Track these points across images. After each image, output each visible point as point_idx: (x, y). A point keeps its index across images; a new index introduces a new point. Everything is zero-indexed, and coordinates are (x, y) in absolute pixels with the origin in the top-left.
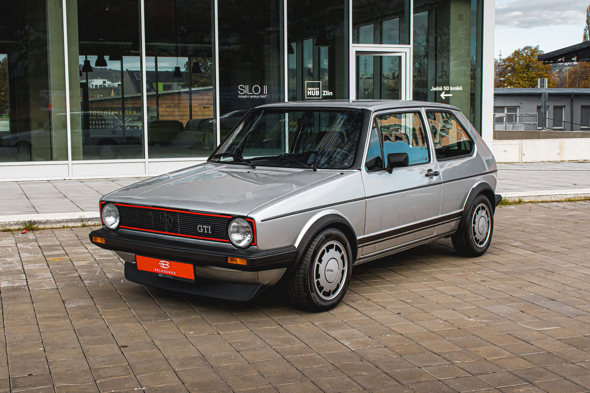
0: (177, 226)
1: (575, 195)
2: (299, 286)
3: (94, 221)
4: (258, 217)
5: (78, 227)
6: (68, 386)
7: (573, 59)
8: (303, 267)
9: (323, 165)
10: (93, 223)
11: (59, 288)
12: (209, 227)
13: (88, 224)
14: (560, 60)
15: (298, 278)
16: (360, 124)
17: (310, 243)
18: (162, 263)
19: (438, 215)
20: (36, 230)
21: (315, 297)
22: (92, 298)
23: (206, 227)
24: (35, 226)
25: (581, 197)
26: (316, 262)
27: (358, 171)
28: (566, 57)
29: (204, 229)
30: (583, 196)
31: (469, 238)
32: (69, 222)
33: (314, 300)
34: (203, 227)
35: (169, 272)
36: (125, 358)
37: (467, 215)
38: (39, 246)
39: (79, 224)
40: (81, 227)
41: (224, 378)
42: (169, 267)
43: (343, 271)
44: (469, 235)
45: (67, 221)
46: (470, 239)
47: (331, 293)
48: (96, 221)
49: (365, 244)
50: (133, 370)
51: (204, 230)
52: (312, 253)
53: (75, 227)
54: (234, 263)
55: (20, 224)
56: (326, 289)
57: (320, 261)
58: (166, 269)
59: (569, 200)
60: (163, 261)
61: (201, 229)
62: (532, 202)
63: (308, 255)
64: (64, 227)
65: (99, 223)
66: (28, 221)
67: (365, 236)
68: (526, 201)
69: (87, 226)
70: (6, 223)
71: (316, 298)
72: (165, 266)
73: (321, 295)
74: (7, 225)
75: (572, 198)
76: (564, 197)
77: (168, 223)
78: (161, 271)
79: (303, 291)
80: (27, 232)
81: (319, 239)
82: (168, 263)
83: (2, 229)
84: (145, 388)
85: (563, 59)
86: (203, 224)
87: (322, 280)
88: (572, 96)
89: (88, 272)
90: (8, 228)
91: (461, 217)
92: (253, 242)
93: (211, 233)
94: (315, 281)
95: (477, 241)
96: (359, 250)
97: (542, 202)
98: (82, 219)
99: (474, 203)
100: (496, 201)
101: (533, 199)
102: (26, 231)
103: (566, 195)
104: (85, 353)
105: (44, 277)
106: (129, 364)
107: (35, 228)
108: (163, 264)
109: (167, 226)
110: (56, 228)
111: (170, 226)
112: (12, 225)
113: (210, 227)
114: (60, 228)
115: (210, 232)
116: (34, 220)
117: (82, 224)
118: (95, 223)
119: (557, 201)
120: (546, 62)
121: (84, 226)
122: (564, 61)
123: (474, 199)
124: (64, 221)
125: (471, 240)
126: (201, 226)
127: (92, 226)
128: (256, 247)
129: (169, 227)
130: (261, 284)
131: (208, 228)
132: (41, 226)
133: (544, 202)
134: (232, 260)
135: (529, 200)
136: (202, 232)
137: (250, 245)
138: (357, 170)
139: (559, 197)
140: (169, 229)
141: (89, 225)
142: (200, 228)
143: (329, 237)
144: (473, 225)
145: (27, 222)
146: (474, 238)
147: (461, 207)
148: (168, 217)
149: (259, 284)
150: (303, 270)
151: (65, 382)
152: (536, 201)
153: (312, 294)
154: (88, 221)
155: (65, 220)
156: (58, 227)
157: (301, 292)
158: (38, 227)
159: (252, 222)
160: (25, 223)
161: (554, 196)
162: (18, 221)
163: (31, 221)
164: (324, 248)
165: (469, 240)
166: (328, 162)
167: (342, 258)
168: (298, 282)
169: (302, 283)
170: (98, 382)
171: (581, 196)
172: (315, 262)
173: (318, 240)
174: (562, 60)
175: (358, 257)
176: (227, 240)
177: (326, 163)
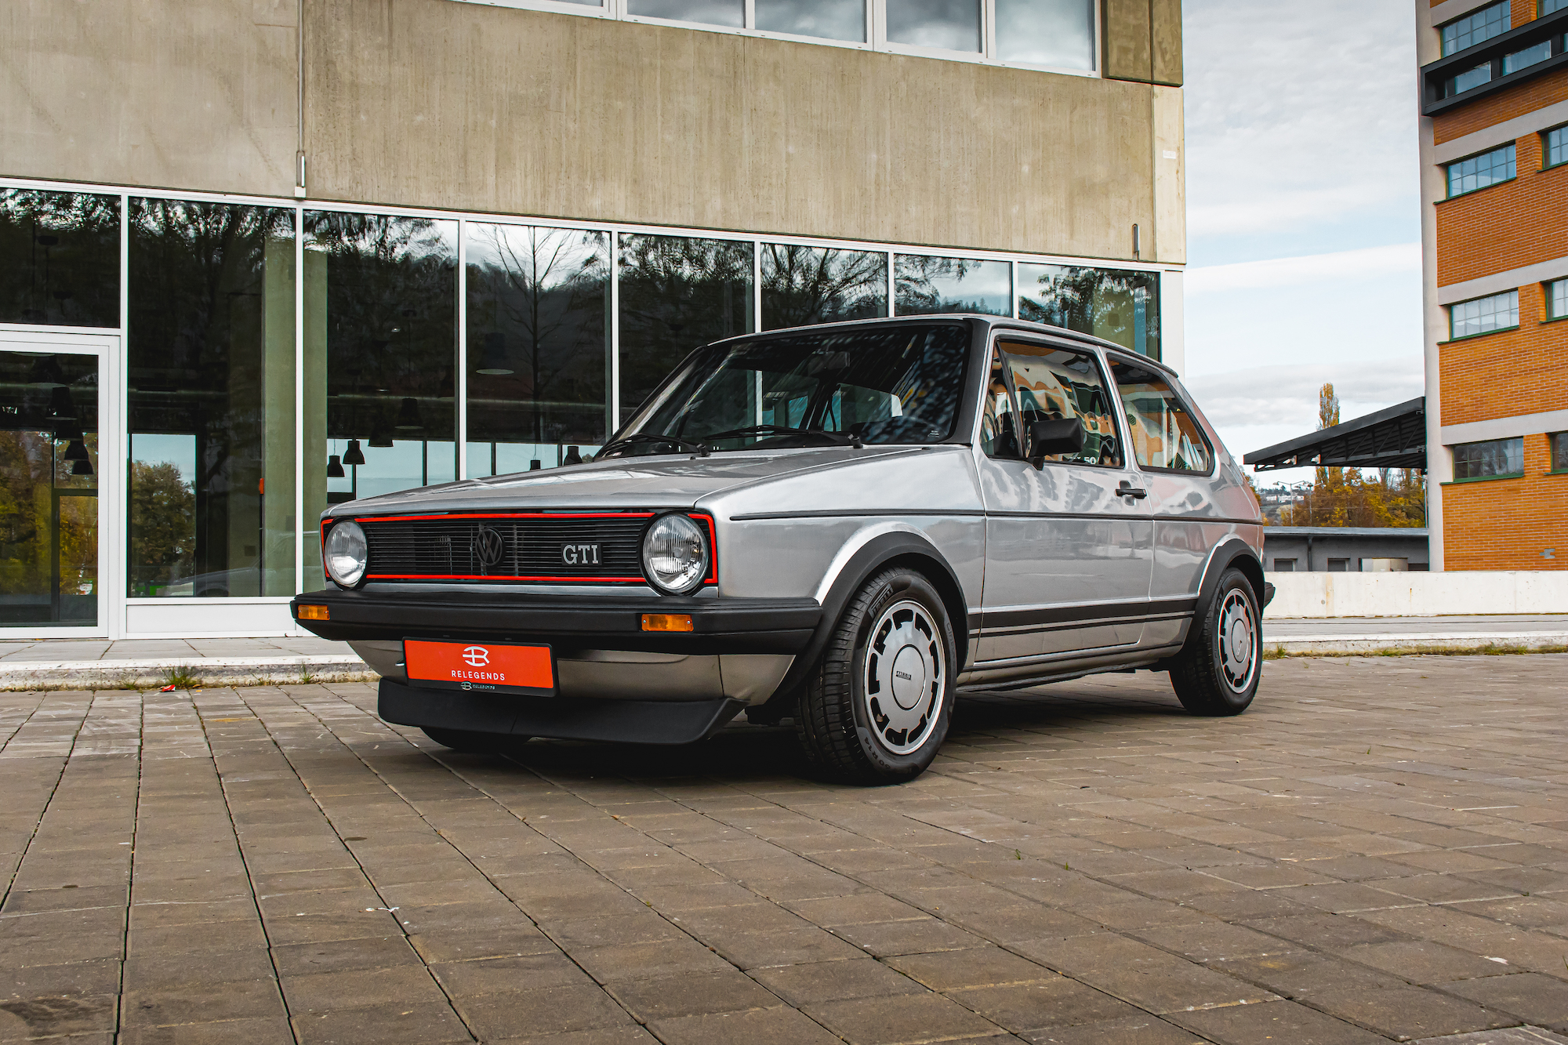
0: (511, 554)
1: (1397, 642)
2: (827, 708)
3: (333, 671)
4: (721, 509)
5: (295, 683)
6: (171, 907)
7: (1313, 460)
8: (838, 655)
9: (877, 437)
10: (329, 676)
11: (215, 757)
12: (592, 546)
13: (318, 678)
14: (1287, 462)
15: (825, 686)
16: (962, 350)
17: (855, 597)
18: (469, 653)
19: (1146, 595)
20: (197, 688)
21: (866, 740)
22: (294, 770)
23: (583, 548)
24: (195, 679)
25: (1410, 647)
26: (871, 650)
27: (965, 447)
28: (1300, 458)
29: (580, 553)
30: (1414, 645)
31: (1213, 665)
32: (273, 672)
33: (865, 746)
34: (577, 548)
35: (489, 676)
36: (354, 857)
37: (1207, 611)
38: (195, 707)
39: (297, 677)
40: (300, 683)
41: (630, 890)
42: (488, 662)
43: (935, 686)
44: (1212, 657)
45: (270, 670)
46: (1216, 668)
47: (907, 739)
48: (337, 670)
49: (984, 631)
50: (370, 878)
51: (580, 558)
52: (860, 621)
53: (288, 683)
54: (660, 628)
55: (161, 673)
56: (895, 725)
57: (880, 646)
58: (479, 669)
59: (1386, 654)
60: (472, 648)
61: (572, 555)
62: (1305, 655)
63: (849, 625)
64: (262, 684)
65: (343, 676)
66: (180, 667)
67: (985, 610)
68: (1294, 652)
69: (314, 682)
70: (129, 670)
71: (871, 740)
72: (478, 661)
73: (882, 736)
74: (129, 674)
75: (1391, 648)
76: (1374, 646)
77: (490, 550)
78: (467, 675)
79: (838, 720)
80: (174, 689)
81: (878, 588)
82: (487, 652)
83: (119, 684)
84: (397, 908)
85: (1294, 460)
86: (576, 541)
87: (884, 697)
88: (1310, 541)
89: (296, 735)
90: (132, 681)
91: (1193, 612)
92: (710, 575)
93: (597, 562)
94: (869, 698)
95: (1231, 676)
96: (972, 642)
97: (1327, 655)
98: (304, 665)
99: (1219, 586)
100: (1266, 591)
101: (1307, 649)
102: (172, 687)
103: (1379, 641)
104: (243, 851)
105: (186, 742)
106: (361, 868)
107: (194, 683)
108: (473, 656)
109: (485, 556)
110: (244, 685)
111: (493, 557)
112: (140, 675)
113: (595, 547)
114: (253, 685)
115: (595, 561)
116: (193, 665)
117: (303, 675)
118: (334, 676)
119: (1360, 655)
120: (1260, 466)
121: (308, 682)
122: (1295, 463)
123: (1221, 577)
124: (262, 668)
125: (1218, 670)
126: (574, 548)
127: (327, 682)
128: (717, 588)
129: (489, 560)
130: (727, 697)
131: (592, 549)
132: (209, 680)
133: (1330, 656)
134: (652, 622)
135: (1300, 651)
136: (576, 563)
137: (702, 584)
138: (963, 444)
139: (1364, 646)
140: (492, 564)
141: (319, 681)
142: (569, 552)
143: (900, 591)
144: (1219, 636)
145: (176, 669)
146: (1223, 667)
147: (1193, 589)
148: (488, 534)
149: (724, 697)
150: (836, 664)
151: (165, 899)
152: (1314, 652)
153: (859, 730)
154: (318, 671)
155: (266, 668)
156: (247, 682)
157: (830, 726)
158: (201, 682)
159: (705, 521)
160: (171, 672)
161: (1352, 642)
162: (156, 666)
163: (185, 668)
164: (888, 614)
165: (1214, 669)
166: (889, 429)
167: (933, 649)
168: (824, 696)
169: (835, 699)
170: (263, 898)
171: (1410, 645)
172: (868, 646)
173: (875, 591)
174: (1291, 463)
175: (967, 664)
176: (641, 576)
177: (884, 432)
